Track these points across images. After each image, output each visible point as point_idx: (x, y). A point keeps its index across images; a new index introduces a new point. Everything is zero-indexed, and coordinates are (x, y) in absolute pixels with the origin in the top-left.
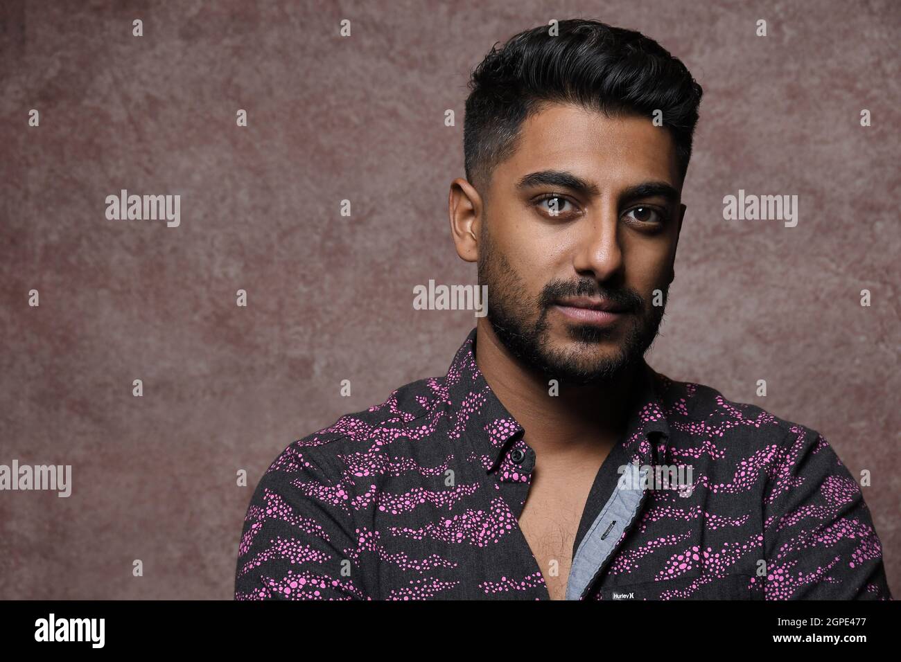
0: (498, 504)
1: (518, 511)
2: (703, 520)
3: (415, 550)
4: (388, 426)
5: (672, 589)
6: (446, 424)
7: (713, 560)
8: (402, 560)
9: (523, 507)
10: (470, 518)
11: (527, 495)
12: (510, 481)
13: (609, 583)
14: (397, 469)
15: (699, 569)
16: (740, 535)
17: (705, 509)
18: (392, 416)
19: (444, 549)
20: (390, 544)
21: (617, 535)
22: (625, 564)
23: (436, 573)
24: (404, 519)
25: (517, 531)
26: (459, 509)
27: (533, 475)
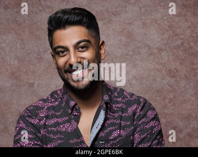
0: (73, 121)
1: (78, 122)
2: (120, 123)
3: (55, 133)
4: (48, 103)
5: (112, 141)
6: (61, 102)
7: (123, 133)
8: (52, 136)
10: (67, 125)
11: (79, 118)
12: (75, 115)
13: (98, 139)
14: (50, 113)
15: (120, 136)
16: (129, 126)
17: (121, 121)
18: (49, 100)
19: (61, 133)
20: (49, 132)
21: (100, 127)
22: (102, 134)
23: (59, 138)
24: (51, 126)
25: (77, 128)
26: (64, 123)
27: (80, 114)
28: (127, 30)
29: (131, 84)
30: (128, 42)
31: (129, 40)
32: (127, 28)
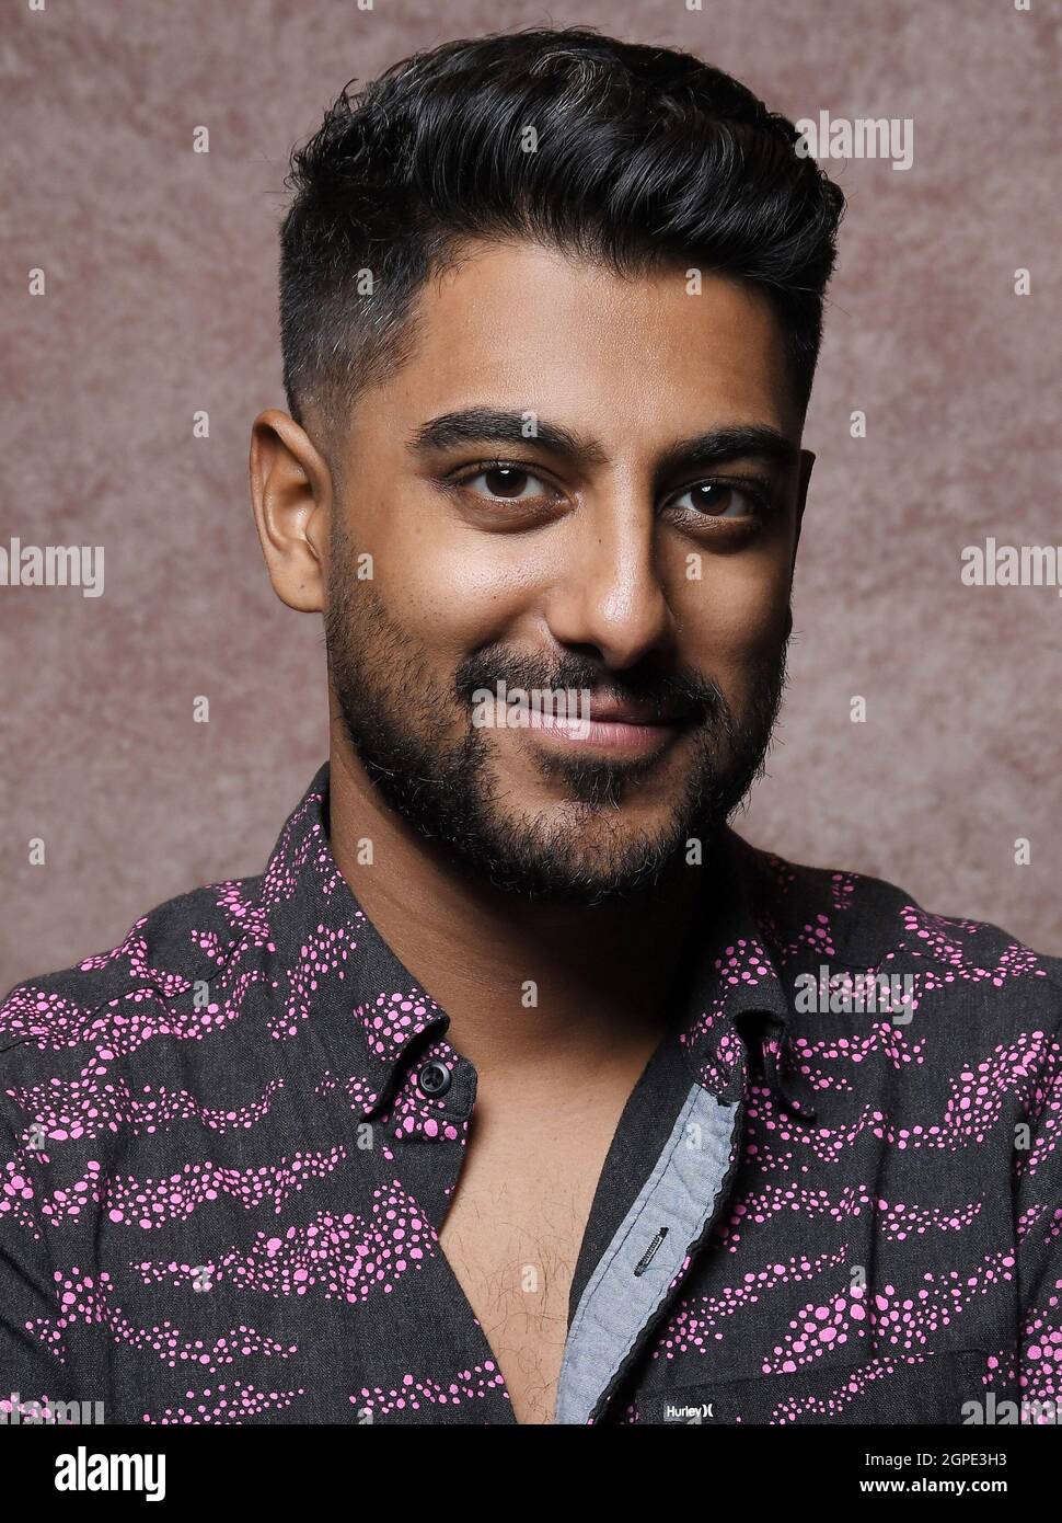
0: (391, 1199)
1: (439, 1212)
2: (874, 1217)
3: (197, 1317)
4: (127, 1010)
5: (800, 1395)
6: (266, 1002)
7: (900, 1317)
8: (167, 1342)
9: (451, 1201)
10: (325, 1231)
11: (460, 1170)
12: (418, 1138)
13: (655, 1380)
14: (148, 1114)
15: (868, 1342)
16: (963, 1252)
17: (877, 1192)
18: (136, 985)
19: (264, 1310)
20: (138, 1304)
21: (672, 1262)
22: (692, 1332)
23: (246, 1370)
24: (172, 1240)
25: (437, 1261)
26: (298, 1212)
27: (472, 1124)
28: (915, 261)
29: (964, 830)
30: (920, 388)
31: (932, 370)
32: (918, 245)
